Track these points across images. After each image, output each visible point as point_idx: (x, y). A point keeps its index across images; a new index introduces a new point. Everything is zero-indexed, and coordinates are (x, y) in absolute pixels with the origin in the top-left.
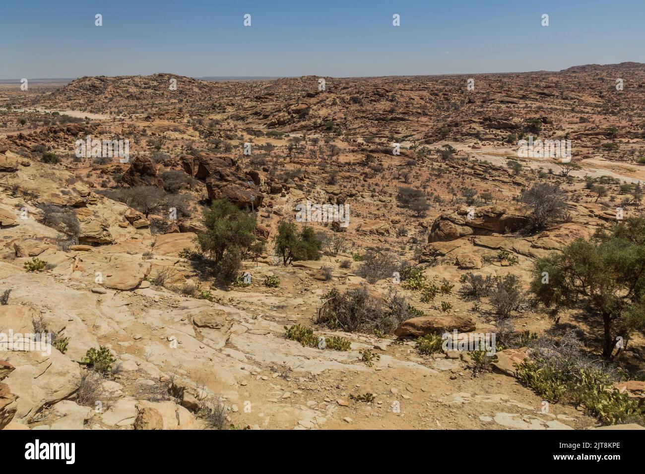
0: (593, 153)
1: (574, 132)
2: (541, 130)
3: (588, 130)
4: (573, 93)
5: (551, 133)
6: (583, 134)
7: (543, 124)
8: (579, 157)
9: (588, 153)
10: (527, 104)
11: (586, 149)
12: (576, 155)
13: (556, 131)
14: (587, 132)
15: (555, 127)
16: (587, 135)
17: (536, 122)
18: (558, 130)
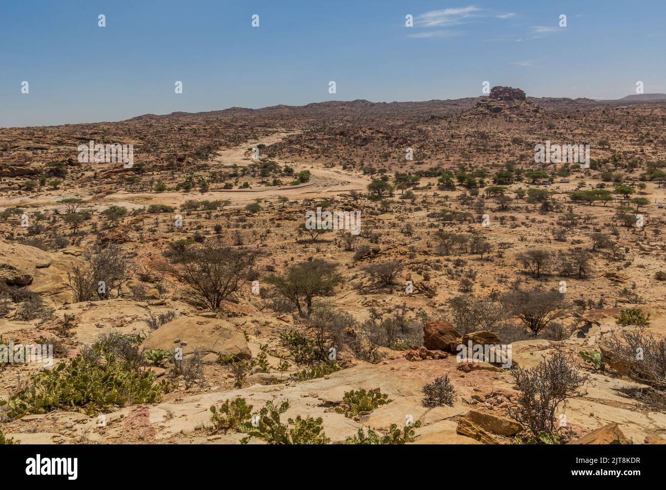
0: (116, 188)
1: (103, 171)
2: (67, 173)
3: (117, 168)
4: (115, 137)
5: (80, 175)
6: (111, 172)
7: (70, 166)
8: (102, 194)
9: (111, 189)
10: (58, 149)
11: (109, 185)
12: (99, 193)
13: (85, 172)
14: (115, 170)
15: (83, 168)
16: (116, 172)
17: (59, 165)
18: (87, 170)
